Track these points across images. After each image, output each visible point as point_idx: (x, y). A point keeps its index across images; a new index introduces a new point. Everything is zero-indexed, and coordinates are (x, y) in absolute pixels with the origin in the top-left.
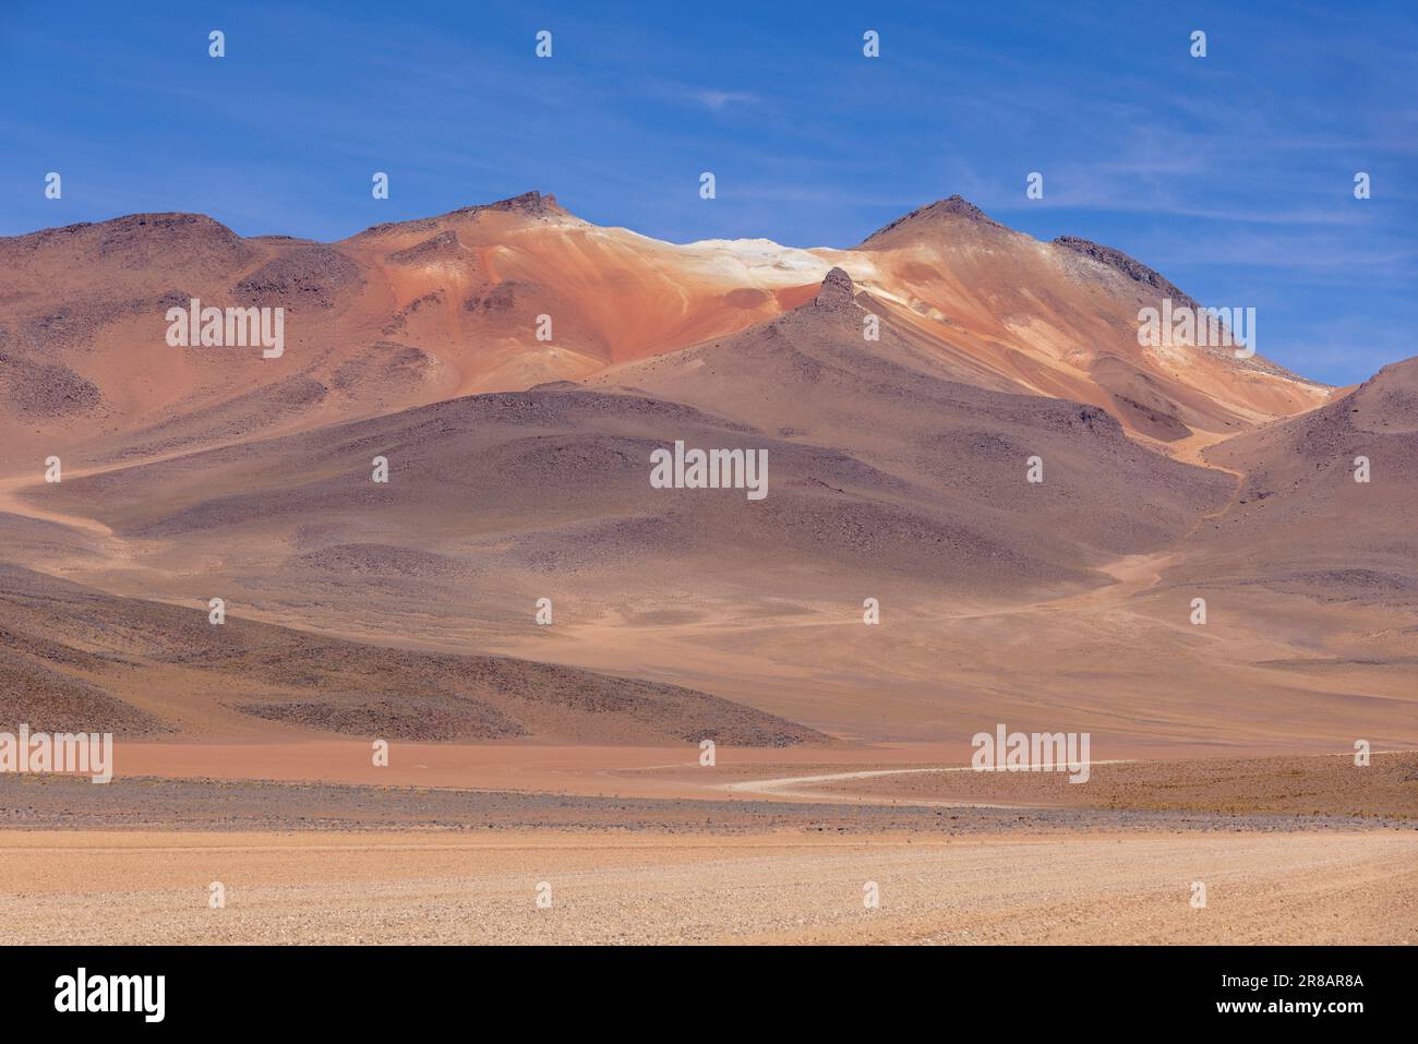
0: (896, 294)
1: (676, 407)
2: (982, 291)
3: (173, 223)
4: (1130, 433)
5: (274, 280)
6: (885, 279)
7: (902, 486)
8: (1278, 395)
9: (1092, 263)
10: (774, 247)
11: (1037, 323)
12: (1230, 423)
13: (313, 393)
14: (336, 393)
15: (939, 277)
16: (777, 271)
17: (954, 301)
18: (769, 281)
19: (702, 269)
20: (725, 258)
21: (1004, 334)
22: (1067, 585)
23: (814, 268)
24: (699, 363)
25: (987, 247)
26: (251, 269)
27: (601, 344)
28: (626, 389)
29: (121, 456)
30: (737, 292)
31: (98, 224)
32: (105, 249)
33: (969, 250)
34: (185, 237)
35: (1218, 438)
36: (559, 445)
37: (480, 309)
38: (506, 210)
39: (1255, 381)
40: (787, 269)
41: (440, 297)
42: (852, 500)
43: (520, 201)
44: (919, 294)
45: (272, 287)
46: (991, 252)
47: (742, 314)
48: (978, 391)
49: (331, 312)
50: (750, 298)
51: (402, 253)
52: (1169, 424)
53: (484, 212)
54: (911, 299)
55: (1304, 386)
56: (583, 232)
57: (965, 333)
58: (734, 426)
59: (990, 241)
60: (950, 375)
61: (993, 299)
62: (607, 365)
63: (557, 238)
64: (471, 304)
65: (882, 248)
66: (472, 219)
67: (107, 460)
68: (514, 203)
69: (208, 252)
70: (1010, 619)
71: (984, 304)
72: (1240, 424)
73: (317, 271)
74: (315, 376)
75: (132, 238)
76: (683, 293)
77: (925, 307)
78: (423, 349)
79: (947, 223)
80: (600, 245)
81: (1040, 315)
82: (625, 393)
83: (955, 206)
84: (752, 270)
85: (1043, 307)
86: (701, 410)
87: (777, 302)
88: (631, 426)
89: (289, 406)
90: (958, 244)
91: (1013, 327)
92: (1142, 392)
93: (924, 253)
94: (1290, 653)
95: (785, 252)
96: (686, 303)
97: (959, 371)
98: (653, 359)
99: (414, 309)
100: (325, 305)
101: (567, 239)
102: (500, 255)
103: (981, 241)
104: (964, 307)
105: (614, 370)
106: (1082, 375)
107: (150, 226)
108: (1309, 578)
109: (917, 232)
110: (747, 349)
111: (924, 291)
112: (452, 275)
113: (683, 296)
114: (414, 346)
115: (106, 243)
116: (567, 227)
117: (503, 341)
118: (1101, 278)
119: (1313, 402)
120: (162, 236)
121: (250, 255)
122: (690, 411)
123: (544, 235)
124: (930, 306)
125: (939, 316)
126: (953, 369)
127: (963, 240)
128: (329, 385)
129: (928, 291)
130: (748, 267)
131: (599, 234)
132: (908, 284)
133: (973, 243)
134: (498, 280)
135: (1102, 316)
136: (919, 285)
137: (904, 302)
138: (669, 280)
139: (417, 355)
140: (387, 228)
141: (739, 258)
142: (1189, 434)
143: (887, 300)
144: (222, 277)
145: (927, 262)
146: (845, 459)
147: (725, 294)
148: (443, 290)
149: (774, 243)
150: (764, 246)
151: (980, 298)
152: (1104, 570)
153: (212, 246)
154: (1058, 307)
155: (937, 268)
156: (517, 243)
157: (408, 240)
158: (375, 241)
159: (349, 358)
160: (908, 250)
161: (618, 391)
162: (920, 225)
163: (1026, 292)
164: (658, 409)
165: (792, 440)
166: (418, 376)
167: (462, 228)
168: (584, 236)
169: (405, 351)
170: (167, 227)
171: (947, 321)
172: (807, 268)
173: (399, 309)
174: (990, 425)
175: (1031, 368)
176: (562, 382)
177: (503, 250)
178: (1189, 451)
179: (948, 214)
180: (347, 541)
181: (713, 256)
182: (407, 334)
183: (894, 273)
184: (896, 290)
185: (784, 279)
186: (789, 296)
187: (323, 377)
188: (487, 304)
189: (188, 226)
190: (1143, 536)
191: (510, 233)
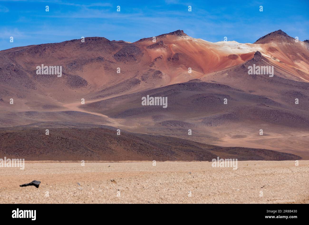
0: (268, 55)
1: (225, 86)
2: (288, 54)
5: (123, 53)
6: (265, 51)
7: (280, 105)
10: (237, 43)
11: (301, 62)
13: (137, 82)
14: (143, 82)
15: (277, 51)
16: (239, 50)
17: (281, 56)
18: (237, 52)
19: (221, 49)
20: (226, 46)
21: (294, 65)
23: (247, 49)
24: (227, 74)
25: (288, 43)
26: (117, 51)
27: (200, 69)
28: (212, 81)
29: (97, 97)
30: (231, 55)
31: (79, 40)
33: (284, 44)
34: (100, 43)
36: (205, 96)
37: (171, 60)
38: (172, 35)
40: (241, 49)
41: (161, 57)
42: (272, 109)
43: (176, 32)
44: (273, 55)
45: (123, 55)
46: (289, 44)
47: (233, 61)
48: (293, 81)
49: (137, 61)
50: (234, 57)
51: (150, 46)
53: (167, 35)
54: (271, 56)
56: (192, 40)
57: (285, 65)
58: (238, 90)
59: (289, 41)
60: (286, 77)
61: (291, 56)
62: (204, 74)
63: (185, 41)
64: (169, 59)
65: (263, 43)
66: (165, 37)
67: (95, 98)
68: (174, 33)
69: (106, 47)
71: (289, 57)
73: (132, 51)
74: (137, 78)
75: (87, 43)
76: (218, 56)
77: (275, 58)
78: (160, 70)
79: (278, 37)
80: (196, 43)
81: (303, 60)
82: (213, 82)
83: (280, 33)
84: (233, 49)
85: (303, 58)
86: (230, 86)
87: (240, 58)
88: (216, 91)
89: (132, 85)
90: (281, 42)
91: (296, 63)
93: (273, 44)
95: (240, 44)
96: (219, 58)
97: (288, 76)
98: (215, 73)
99: (156, 60)
100: (135, 60)
101: (188, 42)
102: (174, 47)
103: (287, 41)
104: (284, 58)
107: (91, 40)
109: (271, 39)
110: (238, 71)
111: (274, 54)
112: (163, 52)
113: (218, 57)
114: (158, 70)
115: (81, 45)
116: (188, 39)
117: (178, 68)
120: (95, 43)
121: (116, 47)
122: (228, 87)
123: (183, 41)
124: (276, 58)
125: (278, 61)
126: (287, 76)
127: (282, 41)
128: (141, 80)
129: (275, 54)
130: (232, 49)
131: (196, 41)
132: (270, 53)
133: (285, 42)
134: (174, 53)
136: (273, 53)
137: (270, 57)
138: (214, 53)
139: (160, 72)
140: (145, 39)
141: (229, 46)
143: (266, 57)
144: (110, 53)
145: (274, 47)
146: (267, 98)
147: (228, 56)
148: (162, 56)
149: (237, 42)
151: (287, 56)
153: (107, 45)
154: (306, 58)
155: (276, 48)
156: (176, 43)
158: (143, 43)
159: (144, 73)
160: (269, 44)
161: (210, 82)
162: (272, 37)
163: (298, 54)
164: (221, 86)
165: (252, 93)
166: (160, 78)
168: (192, 41)
169: (157, 71)
170: (95, 40)
171: (280, 62)
173: (152, 61)
174: (297, 90)
176: (196, 79)
177: (174, 45)
179: (278, 34)
181: (223, 46)
182: (155, 67)
183: (267, 50)
184: (268, 54)
185: (241, 52)
186: (244, 56)
187: (139, 78)
188: (173, 59)
189: (100, 40)
191: (175, 41)
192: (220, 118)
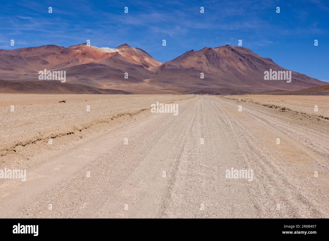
3: (53, 46)
4: (145, 68)
6: (120, 52)
8: (157, 64)
9: (139, 50)
11: (134, 56)
12: (153, 66)
13: (69, 63)
14: (72, 63)
15: (124, 51)
18: (109, 52)
19: (103, 51)
20: (104, 49)
21: (131, 57)
22: (142, 82)
24: (105, 60)
26: (61, 50)
27: (94, 58)
29: (53, 69)
30: (106, 53)
32: (47, 48)
35: (152, 68)
36: (96, 69)
37: (83, 55)
38: (83, 45)
39: (155, 62)
43: (85, 44)
45: (63, 52)
46: (130, 49)
48: (131, 64)
49: (69, 55)
50: (108, 54)
51: (75, 49)
52: (148, 67)
55: (159, 63)
57: (128, 57)
58: (109, 67)
61: (130, 54)
64: (82, 54)
65: (119, 48)
69: (57, 49)
70: (138, 85)
72: (154, 66)
73: (67, 51)
77: (124, 55)
78: (78, 58)
79: (125, 46)
80: (93, 48)
81: (135, 56)
82: (99, 64)
83: (126, 44)
85: (135, 55)
87: (110, 54)
88: (101, 67)
89: (67, 64)
90: (126, 48)
91: (132, 57)
92: (145, 63)
93: (123, 49)
94: (163, 88)
95: (110, 49)
96: (102, 54)
98: (100, 60)
99: (77, 54)
104: (127, 55)
105: (97, 61)
106: (139, 61)
107: (51, 46)
108: (163, 82)
109: (122, 47)
110: (109, 59)
111: (124, 53)
112: (80, 51)
117: (86, 58)
118: (140, 52)
119: (160, 64)
122: (105, 65)
123: (87, 47)
130: (107, 50)
132: (122, 52)
133: (128, 48)
134: (84, 52)
135: (140, 55)
137: (122, 54)
138: (100, 52)
139: (78, 59)
140: (72, 46)
142: (149, 67)
143: (120, 54)
144: (58, 51)
148: (79, 53)
150: (108, 48)
152: (144, 81)
154: (136, 55)
156: (85, 48)
157: (75, 47)
158: (71, 47)
159: (72, 59)
163: (133, 53)
164: (103, 65)
165: (115, 68)
166: (79, 61)
167: (80, 46)
171: (126, 56)
172: (113, 51)
173: (75, 55)
174: (132, 67)
175: (135, 61)
176: (93, 62)
178: (150, 69)
180: (80, 78)
182: (76, 57)
185: (111, 52)
186: (112, 54)
187: (70, 61)
190: (147, 78)
191: (84, 47)
192: (102, 78)
